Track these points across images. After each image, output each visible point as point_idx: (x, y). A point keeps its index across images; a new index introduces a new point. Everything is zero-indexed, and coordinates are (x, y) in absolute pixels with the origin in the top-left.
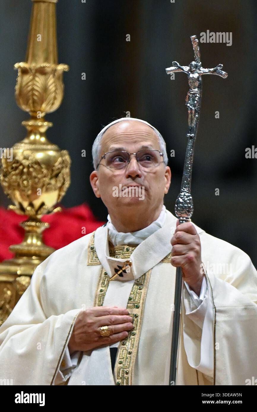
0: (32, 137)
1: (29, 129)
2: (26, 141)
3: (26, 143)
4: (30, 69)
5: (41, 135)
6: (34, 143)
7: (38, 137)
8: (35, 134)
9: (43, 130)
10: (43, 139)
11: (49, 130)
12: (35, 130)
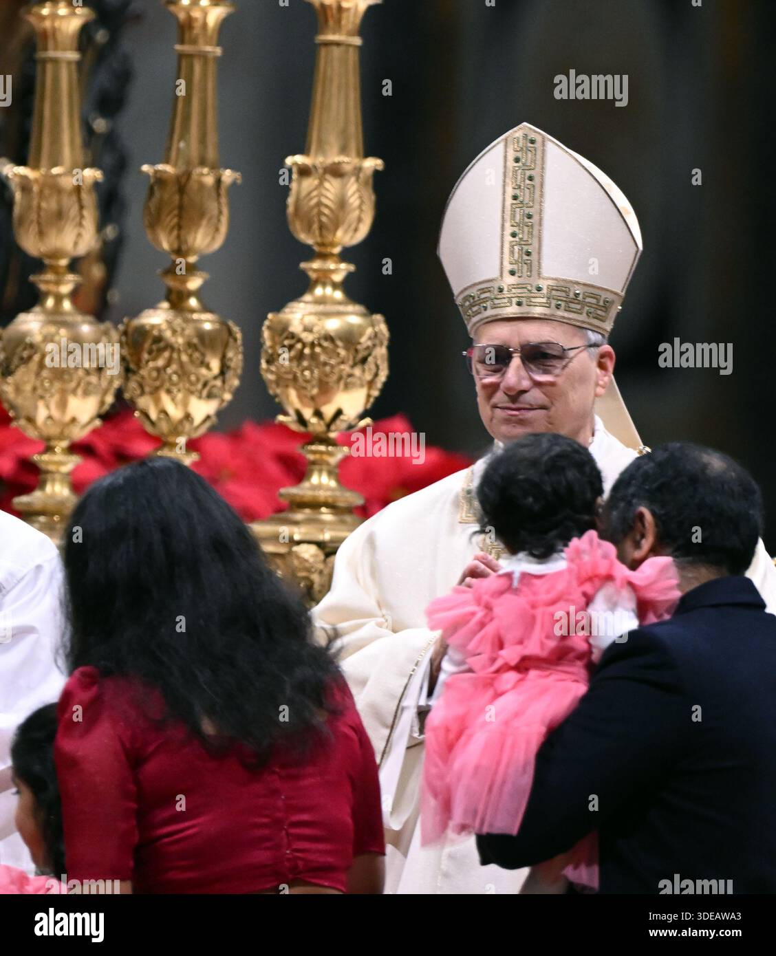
0: (319, 291)
1: (313, 275)
2: (308, 297)
3: (306, 303)
4: (315, 167)
5: (335, 286)
6: (321, 301)
7: (329, 290)
8: (324, 285)
9: (338, 278)
10: (339, 295)
11: (349, 277)
12: (323, 279)
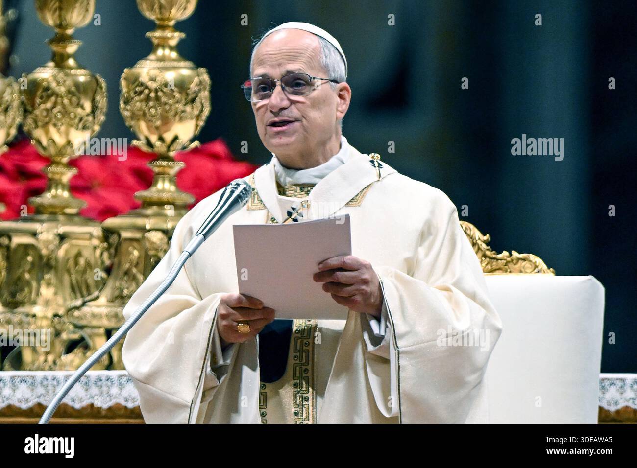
0: (160, 52)
1: (156, 41)
2: (152, 57)
3: (152, 60)
5: (171, 48)
6: (162, 59)
7: (167, 52)
8: (163, 47)
9: (173, 42)
10: (174, 55)
11: (181, 43)
12: (163, 44)
